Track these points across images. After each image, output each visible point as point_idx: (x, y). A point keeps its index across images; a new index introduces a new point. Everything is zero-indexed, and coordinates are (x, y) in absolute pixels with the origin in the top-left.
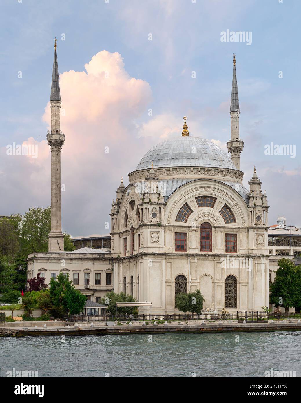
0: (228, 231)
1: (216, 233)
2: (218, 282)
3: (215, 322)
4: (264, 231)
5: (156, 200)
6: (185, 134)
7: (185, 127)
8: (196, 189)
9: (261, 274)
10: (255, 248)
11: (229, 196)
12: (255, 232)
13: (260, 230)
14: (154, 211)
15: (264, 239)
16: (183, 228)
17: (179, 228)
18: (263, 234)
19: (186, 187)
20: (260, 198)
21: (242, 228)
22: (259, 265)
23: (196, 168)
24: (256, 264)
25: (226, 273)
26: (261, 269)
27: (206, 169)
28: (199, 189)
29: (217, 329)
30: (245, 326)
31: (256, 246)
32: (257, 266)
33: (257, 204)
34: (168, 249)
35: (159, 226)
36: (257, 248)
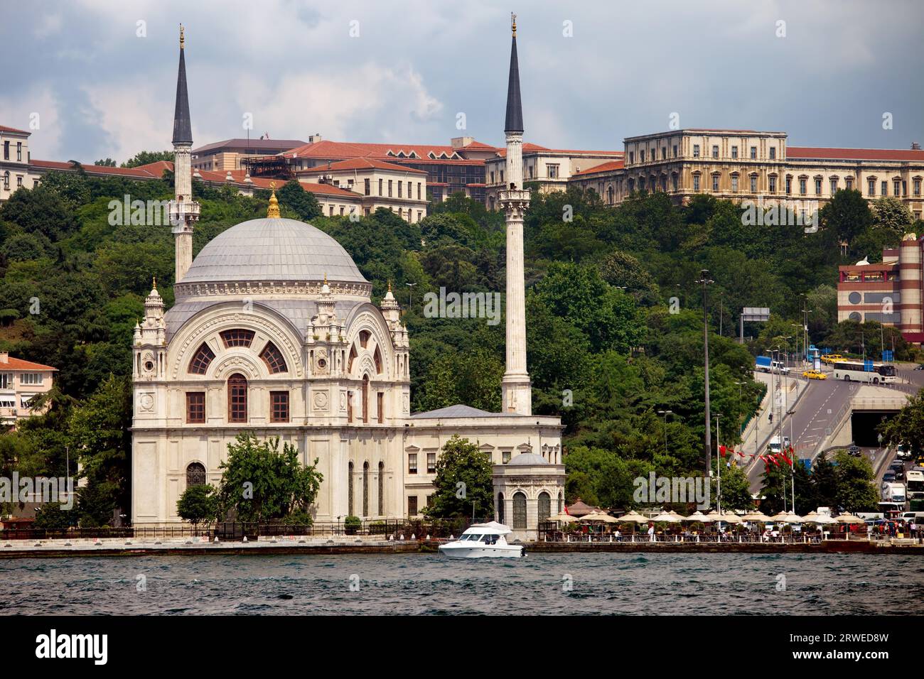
4: (327, 386)
5: (152, 342)
7: (273, 201)
12: (312, 388)
14: (149, 359)
16: (199, 385)
18: (327, 390)
19: (203, 316)
28: (224, 318)
32: (315, 444)
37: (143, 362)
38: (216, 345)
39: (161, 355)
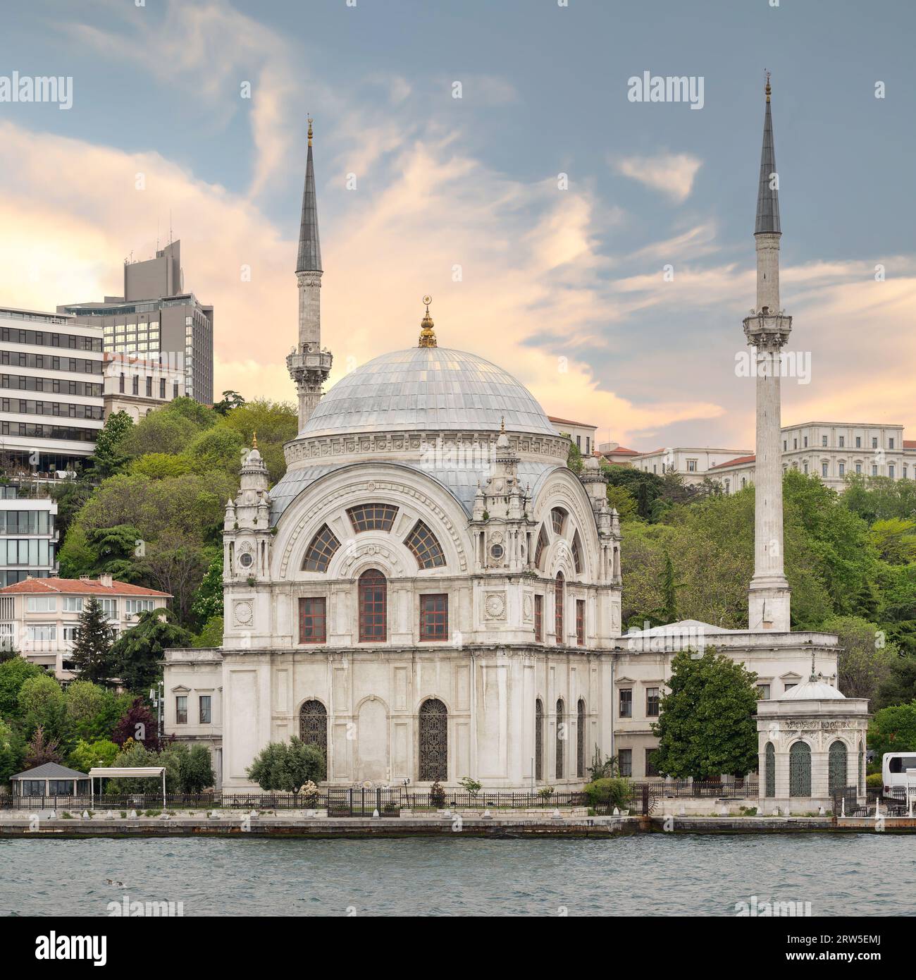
0: (424, 589)
1: (395, 594)
2: (398, 717)
3: (273, 815)
4: (504, 584)
5: (252, 526)
6: (427, 341)
7: (427, 325)
8: (348, 490)
9: (498, 693)
10: (483, 628)
11: (426, 501)
12: (483, 588)
13: (494, 582)
14: (246, 551)
15: (505, 604)
16: (318, 587)
17: (309, 587)
18: (504, 591)
19: (323, 486)
20: (503, 498)
21: (458, 579)
22: (491, 670)
23: (348, 436)
24: (484, 670)
25: (419, 693)
26: (497, 681)
27: (389, 436)
28: (353, 488)
29: (229, 831)
30: (294, 825)
31: (485, 622)
32: (487, 673)
33: (491, 515)
34: (280, 639)
35: (252, 585)
36: (487, 629)
37: (237, 555)
38: (342, 528)
39: (263, 543)
